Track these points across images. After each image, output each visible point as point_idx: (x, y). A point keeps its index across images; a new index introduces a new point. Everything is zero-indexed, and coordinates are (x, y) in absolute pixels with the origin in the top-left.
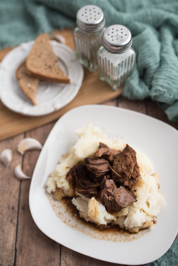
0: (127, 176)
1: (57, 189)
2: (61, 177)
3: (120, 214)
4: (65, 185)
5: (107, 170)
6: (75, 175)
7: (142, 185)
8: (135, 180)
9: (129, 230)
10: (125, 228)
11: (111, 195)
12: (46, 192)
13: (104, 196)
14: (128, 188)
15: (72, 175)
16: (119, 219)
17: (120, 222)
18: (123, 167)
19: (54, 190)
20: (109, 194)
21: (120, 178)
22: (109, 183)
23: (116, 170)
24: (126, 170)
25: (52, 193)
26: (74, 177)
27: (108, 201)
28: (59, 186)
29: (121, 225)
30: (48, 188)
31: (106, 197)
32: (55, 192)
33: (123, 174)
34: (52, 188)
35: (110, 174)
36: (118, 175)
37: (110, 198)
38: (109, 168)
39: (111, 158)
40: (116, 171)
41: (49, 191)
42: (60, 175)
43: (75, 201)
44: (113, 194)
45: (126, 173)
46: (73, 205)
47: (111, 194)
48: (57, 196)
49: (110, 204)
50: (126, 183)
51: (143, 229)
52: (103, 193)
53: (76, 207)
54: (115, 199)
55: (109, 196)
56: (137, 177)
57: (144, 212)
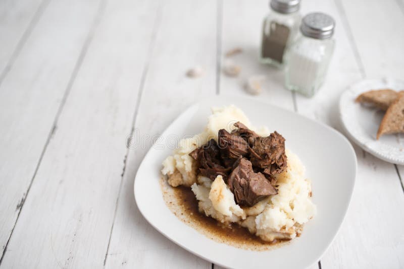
0: (269, 158)
1: (177, 171)
2: (184, 154)
3: (252, 211)
4: (187, 165)
5: (246, 152)
6: (202, 153)
7: (287, 180)
8: (280, 169)
9: (261, 236)
10: (255, 234)
11: (245, 178)
12: (161, 173)
13: (236, 177)
14: (269, 177)
15: (198, 153)
16: (249, 219)
17: (248, 224)
18: (266, 148)
19: (172, 173)
20: (242, 175)
21: (260, 160)
22: (246, 163)
24: (269, 152)
25: (168, 177)
26: (200, 156)
27: (240, 185)
28: (179, 165)
29: (251, 229)
30: (165, 168)
32: (171, 175)
33: (265, 156)
34: (169, 169)
35: (248, 156)
36: (258, 156)
37: (242, 181)
38: (248, 150)
40: (256, 152)
41: (165, 172)
44: (248, 177)
45: (270, 154)
46: (192, 192)
48: (173, 179)
49: (241, 190)
50: (267, 171)
51: (280, 240)
52: (235, 173)
53: (196, 195)
54: (249, 184)
55: (241, 178)
56: (282, 165)
57: (285, 212)
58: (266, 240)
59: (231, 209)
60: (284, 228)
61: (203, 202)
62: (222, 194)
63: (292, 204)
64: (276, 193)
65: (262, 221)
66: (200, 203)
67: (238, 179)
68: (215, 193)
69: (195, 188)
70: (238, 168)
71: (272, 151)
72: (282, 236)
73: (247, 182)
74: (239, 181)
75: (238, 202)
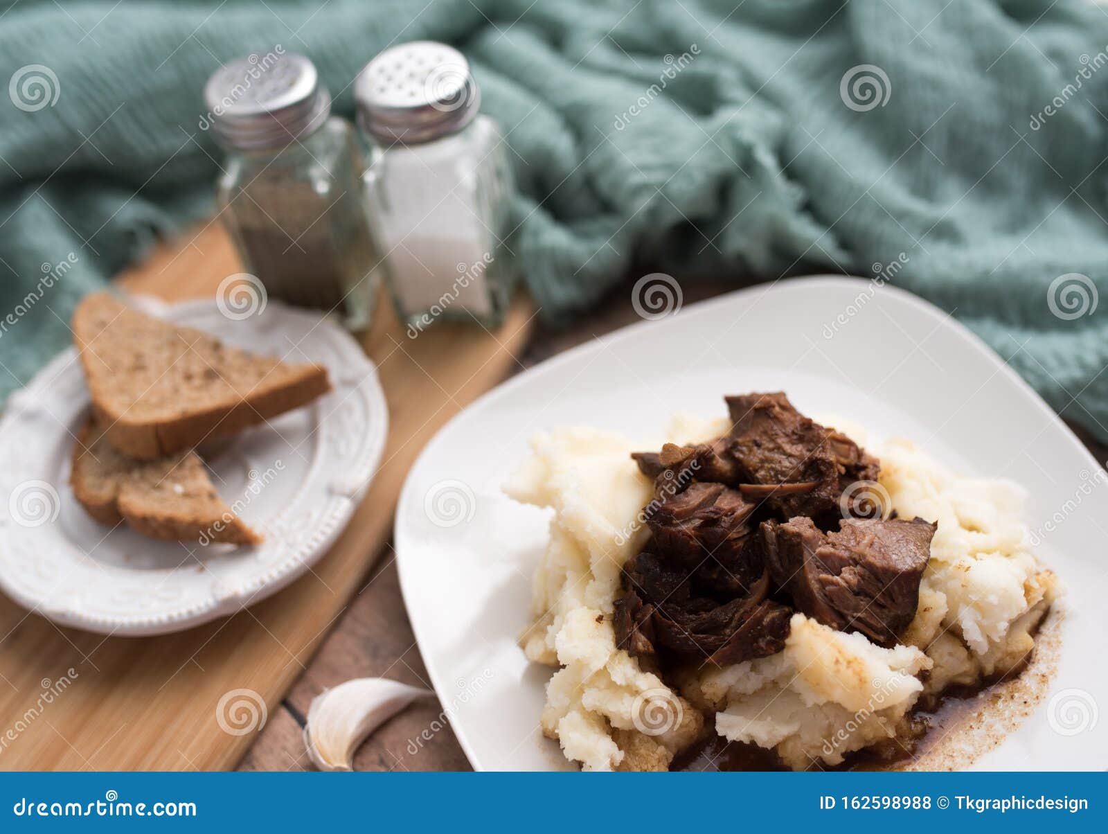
3: (927, 626)
8: (865, 468)
9: (1001, 666)
11: (843, 562)
13: (823, 583)
16: (936, 655)
18: (790, 449)
19: (617, 759)
20: (832, 564)
21: (812, 489)
23: (777, 475)
24: (811, 450)
26: (655, 631)
27: (853, 591)
28: (624, 712)
31: (832, 583)
32: (625, 763)
36: (799, 485)
37: (849, 575)
38: (745, 495)
39: (722, 464)
40: (779, 482)
42: (597, 665)
43: (732, 727)
45: (818, 454)
46: (736, 744)
47: (841, 559)
49: (864, 603)
52: (814, 577)
53: (753, 743)
54: (870, 567)
55: (838, 574)
56: (858, 456)
58: (1021, 660)
59: (894, 670)
60: (1028, 588)
61: (795, 736)
65: (985, 623)
66: (781, 754)
69: (729, 727)
70: (808, 559)
71: (810, 441)
73: (858, 569)
74: (843, 583)
75: (882, 638)
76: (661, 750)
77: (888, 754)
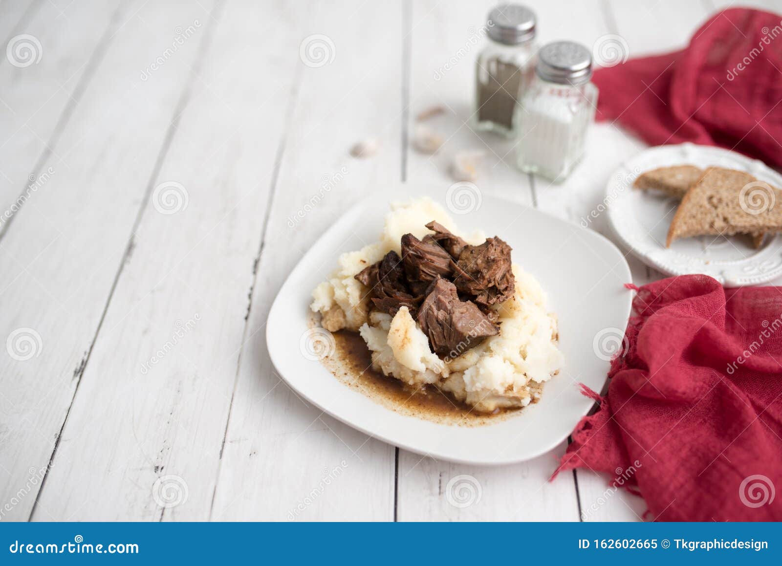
0: (484, 278)
1: (335, 305)
2: (346, 277)
3: (458, 364)
4: (352, 295)
5: (447, 269)
6: (376, 273)
7: (516, 313)
8: (502, 294)
9: (474, 404)
10: (464, 400)
11: (446, 309)
12: (310, 311)
13: (430, 308)
14: (484, 309)
15: (370, 274)
16: (454, 377)
17: (453, 385)
18: (479, 261)
19: (327, 309)
20: (440, 305)
21: (469, 280)
22: (446, 286)
23: (464, 266)
24: (485, 268)
25: (320, 317)
26: (373, 279)
27: (437, 321)
28: (340, 294)
29: (458, 393)
30: (315, 301)
32: (327, 313)
33: (477, 274)
34: (322, 303)
35: (450, 276)
36: (466, 275)
37: (441, 315)
38: (450, 265)
40: (462, 269)
41: (316, 308)
42: (345, 274)
43: (366, 333)
44: (449, 307)
45: (485, 271)
46: (361, 339)
47: (446, 307)
48: (329, 320)
49: (439, 329)
50: (482, 299)
51: (505, 409)
52: (429, 302)
53: (366, 343)
54: (451, 318)
55: (439, 310)
56: (506, 289)
57: (512, 363)
58: (481, 409)
59: (423, 360)
60: (510, 388)
61: (379, 353)
62: (408, 336)
63: (524, 351)
64: (496, 332)
65: (474, 378)
66: (373, 356)
67: (433, 313)
68: (397, 334)
69: (365, 331)
70: (433, 294)
71: (489, 266)
72: (508, 403)
73: (448, 317)
74: (435, 314)
75: (435, 349)
76: (341, 319)
77: (405, 389)
